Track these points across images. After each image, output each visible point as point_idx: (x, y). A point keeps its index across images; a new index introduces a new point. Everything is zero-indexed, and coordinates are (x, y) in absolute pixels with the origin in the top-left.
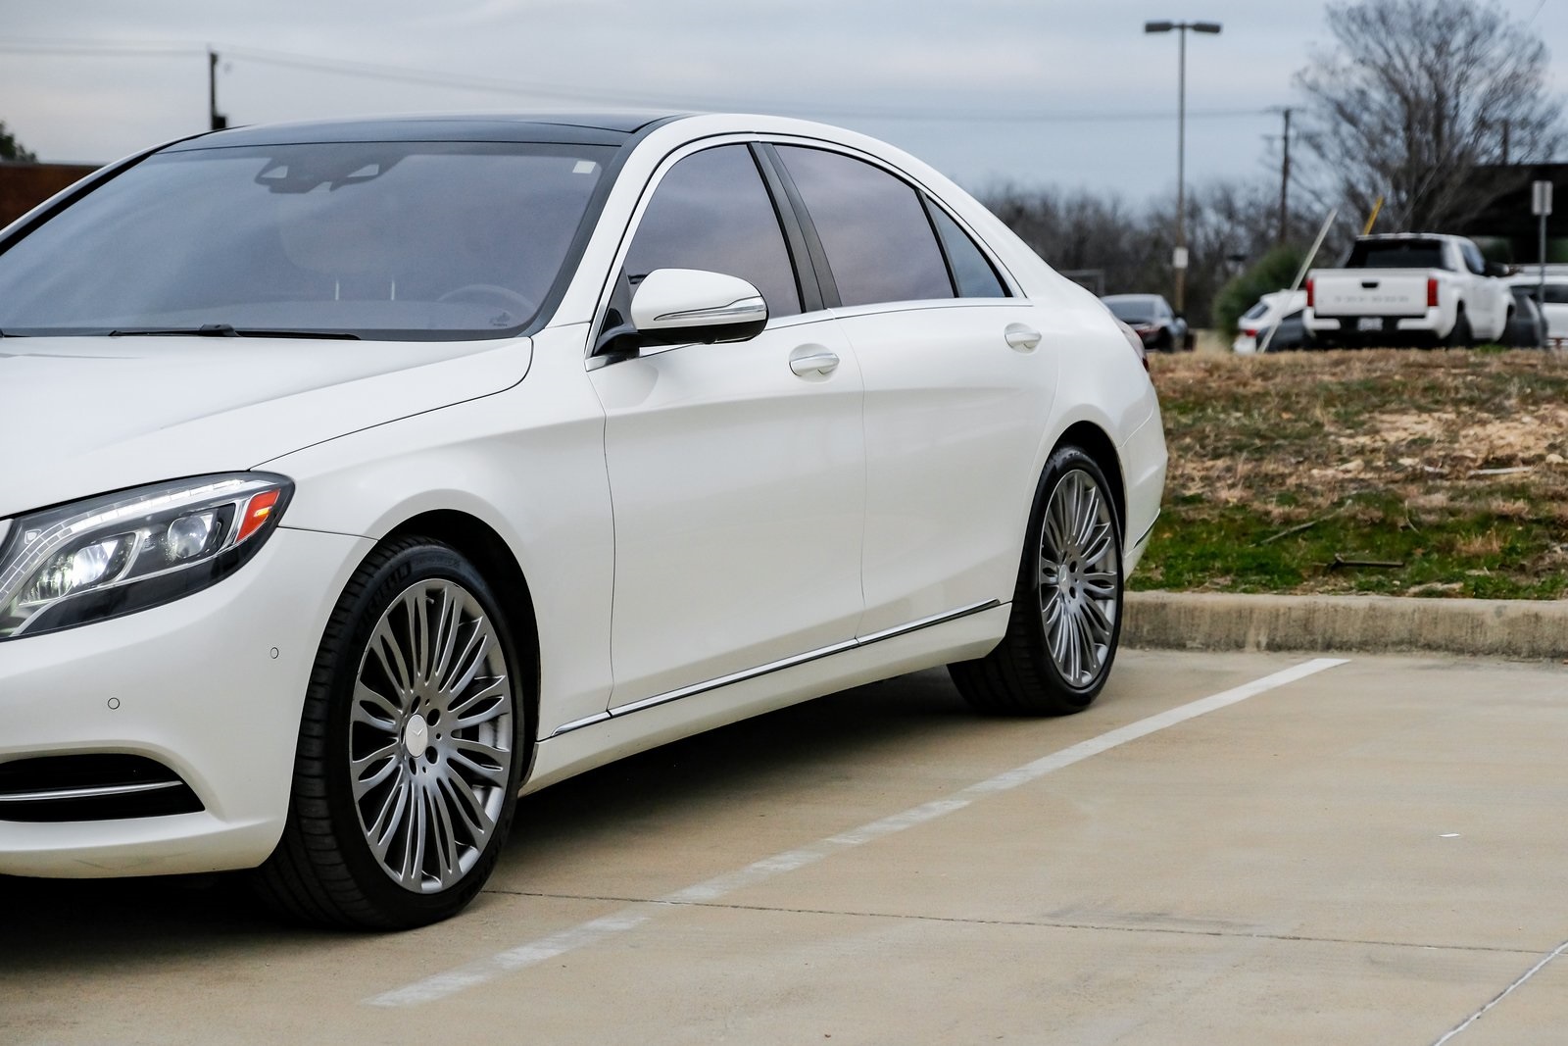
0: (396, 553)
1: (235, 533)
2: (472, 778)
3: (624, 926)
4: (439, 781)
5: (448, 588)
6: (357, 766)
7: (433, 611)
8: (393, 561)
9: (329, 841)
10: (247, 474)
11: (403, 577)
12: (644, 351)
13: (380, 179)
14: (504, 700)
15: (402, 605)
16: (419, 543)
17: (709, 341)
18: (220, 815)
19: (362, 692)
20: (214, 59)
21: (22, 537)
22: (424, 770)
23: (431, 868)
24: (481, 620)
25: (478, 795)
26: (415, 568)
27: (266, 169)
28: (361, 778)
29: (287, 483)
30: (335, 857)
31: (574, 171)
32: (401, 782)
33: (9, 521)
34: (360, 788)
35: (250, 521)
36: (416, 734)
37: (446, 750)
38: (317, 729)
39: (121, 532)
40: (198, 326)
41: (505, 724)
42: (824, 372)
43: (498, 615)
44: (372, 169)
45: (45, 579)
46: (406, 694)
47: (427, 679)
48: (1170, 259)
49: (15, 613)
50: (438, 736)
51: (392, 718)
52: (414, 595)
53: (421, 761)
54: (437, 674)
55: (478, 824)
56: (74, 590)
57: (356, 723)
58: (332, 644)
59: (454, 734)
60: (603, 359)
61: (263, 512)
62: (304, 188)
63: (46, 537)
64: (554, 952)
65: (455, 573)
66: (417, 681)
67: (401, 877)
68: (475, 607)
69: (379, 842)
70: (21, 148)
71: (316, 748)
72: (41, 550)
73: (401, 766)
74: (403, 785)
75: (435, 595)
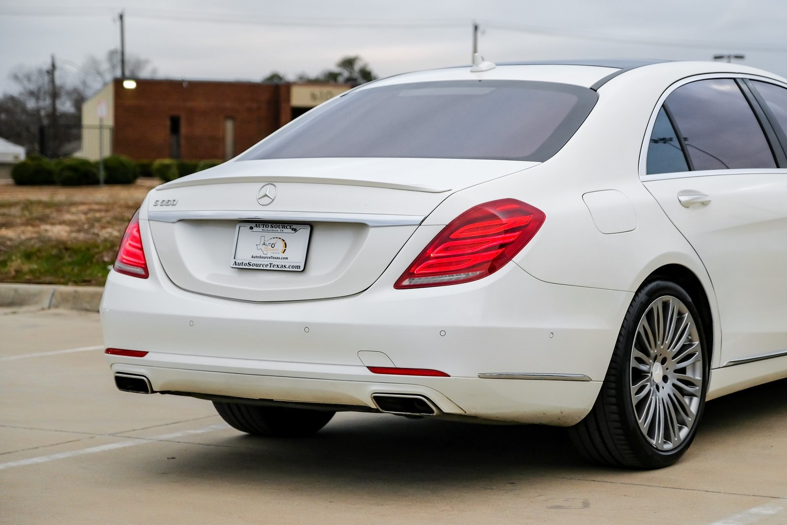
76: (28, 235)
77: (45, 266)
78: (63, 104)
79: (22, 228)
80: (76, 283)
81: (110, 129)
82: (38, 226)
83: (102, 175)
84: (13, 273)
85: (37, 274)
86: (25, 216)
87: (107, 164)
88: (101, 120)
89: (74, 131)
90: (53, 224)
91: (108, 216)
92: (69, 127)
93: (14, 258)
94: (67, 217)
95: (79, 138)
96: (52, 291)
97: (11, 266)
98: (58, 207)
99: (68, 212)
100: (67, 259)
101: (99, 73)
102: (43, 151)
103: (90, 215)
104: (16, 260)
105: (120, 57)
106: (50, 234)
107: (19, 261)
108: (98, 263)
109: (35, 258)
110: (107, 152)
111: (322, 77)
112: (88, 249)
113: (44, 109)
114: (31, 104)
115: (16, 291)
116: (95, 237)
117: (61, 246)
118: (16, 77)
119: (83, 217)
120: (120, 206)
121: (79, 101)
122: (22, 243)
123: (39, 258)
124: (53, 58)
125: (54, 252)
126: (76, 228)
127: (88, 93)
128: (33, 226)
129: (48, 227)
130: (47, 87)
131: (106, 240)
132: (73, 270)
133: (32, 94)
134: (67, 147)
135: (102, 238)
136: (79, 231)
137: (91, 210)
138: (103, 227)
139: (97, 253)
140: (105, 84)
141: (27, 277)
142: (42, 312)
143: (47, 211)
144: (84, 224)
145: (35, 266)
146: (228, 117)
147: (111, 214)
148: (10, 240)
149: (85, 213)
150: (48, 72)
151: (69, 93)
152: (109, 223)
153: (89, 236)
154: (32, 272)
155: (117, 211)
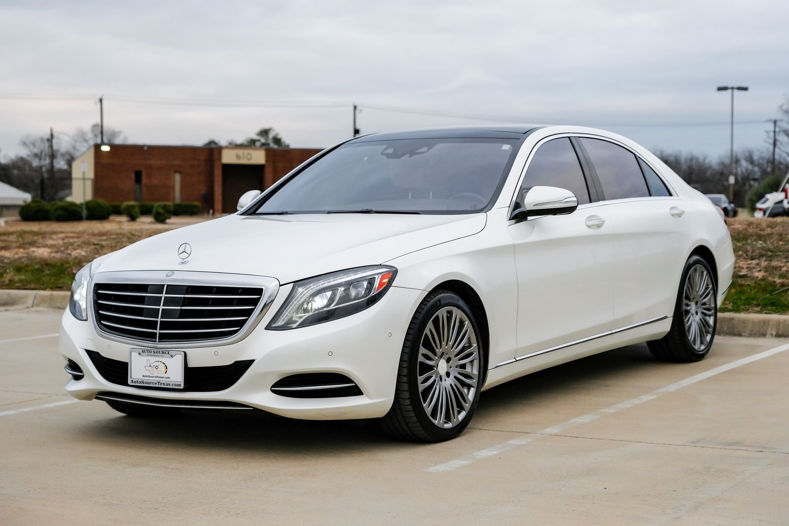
0: (435, 296)
1: (375, 288)
2: (463, 384)
3: (522, 443)
4: (451, 385)
5: (455, 310)
6: (420, 379)
7: (449, 319)
8: (434, 299)
9: (410, 408)
10: (380, 266)
11: (438, 306)
12: (529, 218)
13: (428, 152)
14: (476, 354)
15: (437, 317)
16: (444, 293)
17: (555, 214)
18: (369, 397)
19: (422, 350)
20: (355, 108)
21: (297, 289)
22: (445, 380)
23: (448, 419)
24: (467, 323)
25: (466, 391)
26: (443, 302)
27: (385, 149)
28: (422, 383)
29: (394, 269)
30: (412, 414)
31: (502, 149)
32: (436, 385)
33: (292, 284)
34: (421, 387)
35: (381, 284)
36: (442, 367)
37: (454, 373)
38: (405, 364)
39: (333, 288)
40: (360, 210)
41: (476, 363)
42: (599, 226)
43: (472, 319)
44: (425, 149)
45: (305, 306)
46: (439, 351)
47: (447, 345)
48: (727, 180)
49: (294, 319)
50: (451, 368)
51: (434, 360)
52: (442, 313)
53: (444, 377)
54: (450, 343)
55: (466, 402)
56: (315, 310)
57: (420, 362)
58: (411, 332)
59: (456, 367)
60: (513, 221)
61: (385, 281)
62: (400, 156)
63: (306, 290)
64: (496, 453)
65: (457, 304)
66: (443, 346)
67: (437, 422)
68: (465, 318)
69: (428, 408)
70: (284, 143)
71: (405, 371)
72: (304, 295)
73: (437, 379)
75: (450, 313)
76: (20, 255)
77: (30, 277)
78: (58, 163)
79: (16, 250)
80: (52, 289)
81: (91, 180)
82: (28, 248)
83: (85, 213)
84: (7, 282)
85: (25, 283)
86: (19, 241)
87: (88, 205)
88: (84, 174)
89: (67, 182)
90: (38, 247)
91: (78, 241)
92: (63, 179)
93: (8, 271)
94: (50, 242)
95: (69, 187)
96: (34, 294)
97: (6, 277)
98: (43, 235)
99: (51, 238)
100: (47, 272)
101: (86, 141)
102: (42, 197)
103: (66, 241)
104: (10, 272)
105: (100, 129)
106: (36, 254)
107: (12, 273)
108: (69, 274)
109: (23, 271)
110: (89, 197)
111: (245, 143)
112: (62, 265)
113: (45, 166)
114: (35, 163)
115: (9, 294)
116: (68, 256)
117: (43, 263)
118: (24, 144)
119: (61, 242)
120: (88, 234)
121: (70, 161)
122: (15, 260)
123: (26, 271)
124: (51, 130)
125: (37, 267)
126: (55, 250)
127: (77, 154)
128: (24, 248)
129: (35, 249)
130: (47, 151)
131: (76, 258)
132: (50, 279)
133: (36, 155)
134: (62, 194)
135: (73, 257)
136: (57, 252)
137: (67, 237)
138: (75, 249)
139: (68, 268)
140: (89, 149)
141: (17, 285)
142: (27, 310)
143: (36, 238)
144: (62, 247)
145: (23, 277)
146: (176, 172)
147: (81, 240)
148: (8, 258)
149: (63, 239)
150: (48, 140)
151: (63, 155)
152: (79, 246)
153: (65, 255)
154: (20, 281)
155: (85, 238)
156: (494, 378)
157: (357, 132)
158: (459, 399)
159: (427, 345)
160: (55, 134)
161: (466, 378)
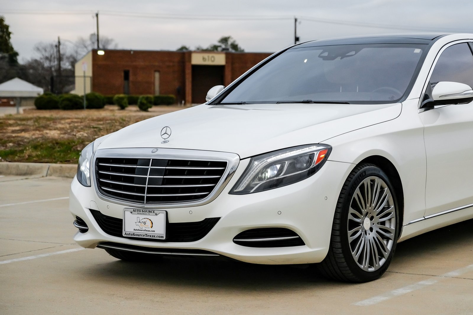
0: (361, 168)
1: (314, 162)
2: (383, 237)
3: (430, 283)
4: (374, 238)
5: (377, 179)
6: (350, 232)
7: (372, 186)
8: (360, 171)
9: (341, 255)
10: (318, 144)
11: (363, 176)
12: (436, 107)
13: (355, 55)
14: (393, 213)
15: (363, 184)
16: (368, 166)
17: (456, 104)
18: (310, 247)
19: (351, 210)
20: (296, 20)
21: (253, 163)
22: (369, 234)
23: (371, 264)
24: (386, 189)
25: (385, 242)
26: (367, 173)
27: (322, 53)
28: (351, 236)
29: (329, 147)
30: (343, 260)
31: (414, 52)
32: (362, 238)
33: (250, 158)
34: (350, 239)
35: (319, 158)
36: (367, 223)
37: (376, 228)
38: (338, 221)
39: (281, 162)
40: (302, 100)
41: (393, 221)
43: (391, 187)
44: (353, 53)
45: (260, 176)
46: (364, 211)
47: (370, 207)
49: (251, 185)
50: (373, 224)
51: (360, 218)
52: (367, 181)
53: (368, 231)
54: (373, 205)
55: (385, 251)
56: (268, 179)
57: (349, 220)
58: (343, 196)
59: (378, 223)
60: (423, 109)
61: (323, 156)
62: (333, 58)
63: (260, 163)
64: (409, 291)
65: (378, 174)
66: (367, 207)
67: (362, 267)
68: (385, 185)
69: (356, 256)
70: (240, 48)
71: (338, 227)
72: (259, 167)
73: (362, 233)
74: (363, 239)
75: (373, 181)
76: (37, 136)
77: (45, 153)
78: (65, 64)
79: (34, 132)
80: (61, 162)
81: (90, 77)
82: (43, 131)
83: (85, 103)
84: (27, 156)
85: (41, 157)
86: (36, 125)
87: (87, 97)
88: (84, 72)
89: (71, 79)
90: (50, 130)
91: (82, 125)
92: (68, 77)
93: (27, 148)
94: (59, 126)
95: (73, 83)
96: (48, 166)
97: (26, 153)
98: (54, 120)
99: (60, 123)
100: (58, 149)
101: (86, 47)
102: (52, 91)
103: (71, 125)
104: (29, 150)
105: (97, 38)
106: (49, 135)
107: (30, 150)
108: (74, 151)
109: (39, 149)
110: (88, 91)
111: (210, 48)
112: (69, 143)
113: (54, 66)
114: (47, 64)
115: (28, 166)
116: (74, 136)
117: (54, 142)
118: (38, 49)
119: (68, 126)
120: (89, 120)
121: (73, 63)
122: (33, 140)
123: (42, 148)
124: (59, 38)
125: (49, 145)
126: (63, 132)
127: (79, 57)
128: (39, 131)
129: (48, 131)
130: (55, 54)
131: (80, 138)
132: (60, 155)
133: (47, 58)
134: (67, 88)
135: (77, 137)
136: (65, 133)
137: (72, 122)
138: (79, 132)
139: (74, 146)
140: (88, 53)
141: (35, 159)
142: (42, 178)
143: (48, 123)
144: (68, 129)
145: (39, 153)
146: (155, 71)
147: (83, 124)
148: (28, 138)
149: (70, 124)
150: (56, 46)
151: (68, 58)
152: (82, 129)
153: (71, 136)
154: (37, 156)
155: (86, 123)
156: (407, 232)
157: (297, 39)
158: (380, 249)
159: (355, 206)
160: (61, 42)
161: (385, 232)
